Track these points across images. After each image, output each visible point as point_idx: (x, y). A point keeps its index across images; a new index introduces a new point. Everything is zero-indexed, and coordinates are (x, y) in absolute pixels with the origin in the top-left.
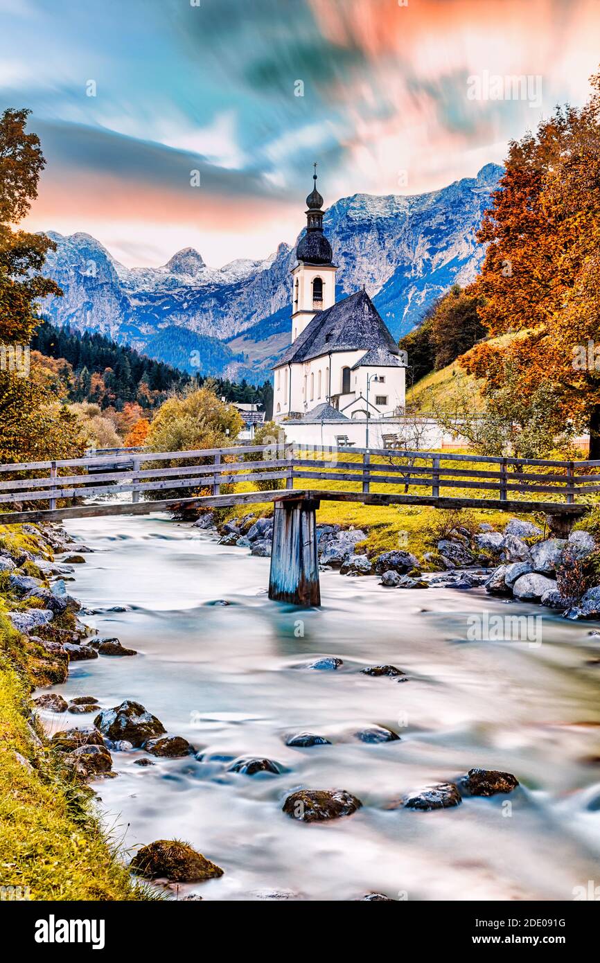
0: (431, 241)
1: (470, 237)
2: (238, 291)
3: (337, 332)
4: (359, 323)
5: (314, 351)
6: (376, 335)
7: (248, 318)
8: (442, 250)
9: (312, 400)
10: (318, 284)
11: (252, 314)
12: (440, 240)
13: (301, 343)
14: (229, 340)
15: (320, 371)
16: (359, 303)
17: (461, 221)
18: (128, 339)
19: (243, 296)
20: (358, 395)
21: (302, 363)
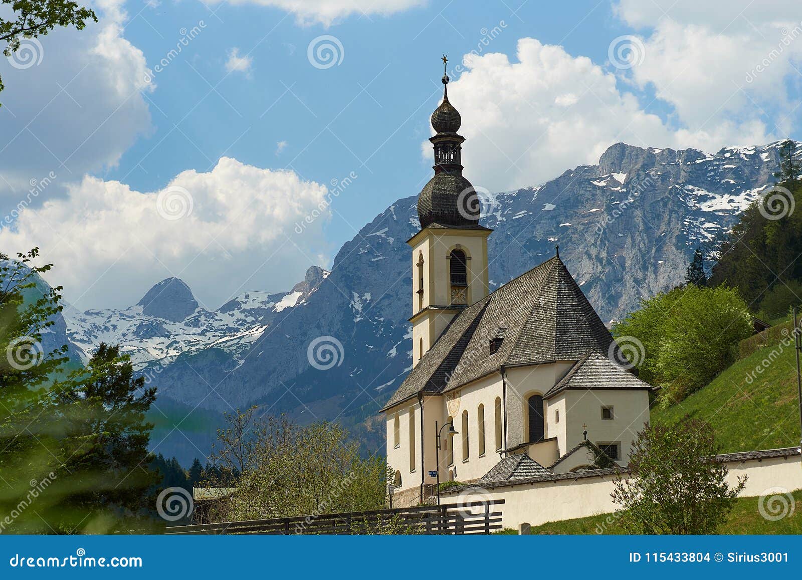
3: (512, 334)
6: (587, 335)
10: (458, 259)
13: (434, 364)
15: (482, 407)
17: (580, 228)
21: (443, 395)
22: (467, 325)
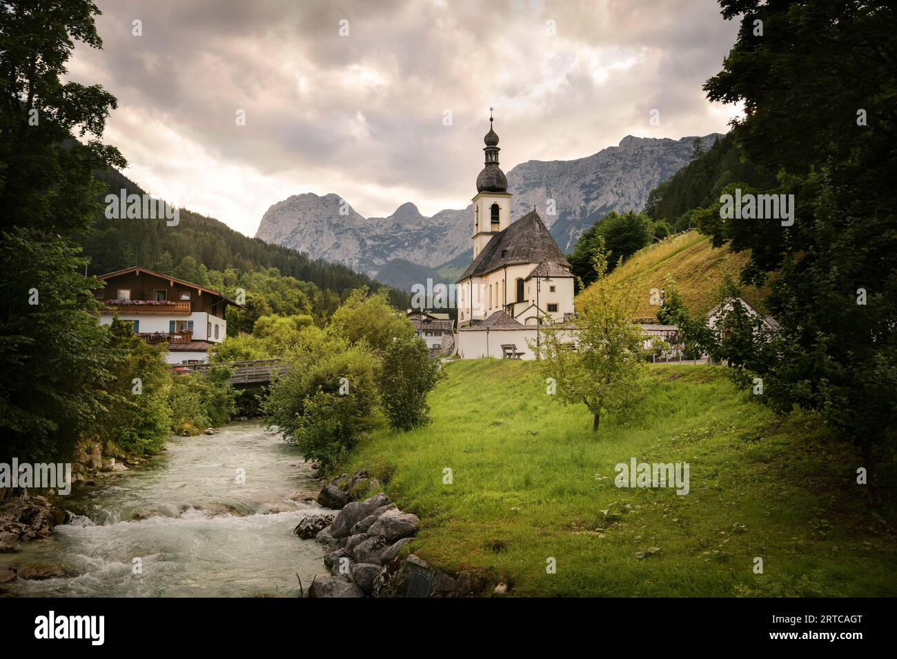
0: (586, 193)
1: (615, 190)
2: (444, 233)
3: (511, 248)
4: (531, 239)
5: (492, 265)
6: (546, 250)
7: (452, 252)
8: (594, 199)
9: (490, 309)
10: (495, 209)
11: (454, 250)
12: (592, 192)
13: (481, 260)
14: (439, 268)
15: (497, 283)
16: (531, 223)
17: (608, 178)
18: (365, 269)
19: (449, 236)
20: (530, 303)
21: (481, 276)
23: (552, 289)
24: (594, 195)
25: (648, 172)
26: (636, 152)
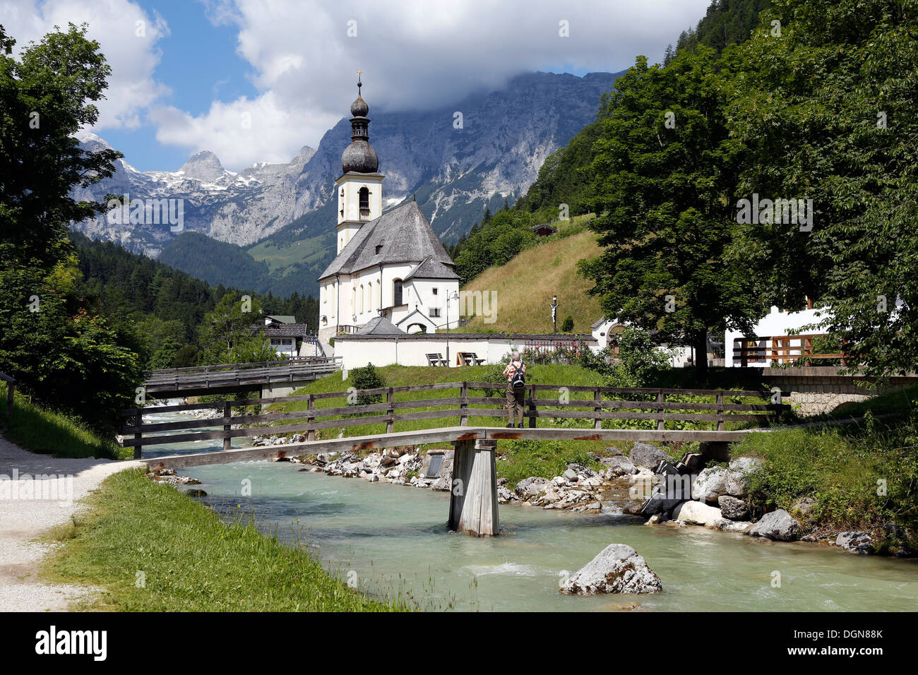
0: (458, 146)
1: (497, 142)
2: (258, 196)
3: (387, 244)
5: (363, 262)
7: (270, 224)
8: (469, 155)
9: (362, 314)
10: (364, 194)
11: (274, 221)
12: (467, 144)
13: (349, 254)
14: (250, 246)
15: (370, 285)
16: (410, 214)
17: (488, 125)
18: (141, 246)
19: (265, 201)
20: (411, 309)
21: (350, 274)
22: (367, 234)
23: (435, 291)
24: (469, 149)
25: (541, 119)
26: (527, 91)
